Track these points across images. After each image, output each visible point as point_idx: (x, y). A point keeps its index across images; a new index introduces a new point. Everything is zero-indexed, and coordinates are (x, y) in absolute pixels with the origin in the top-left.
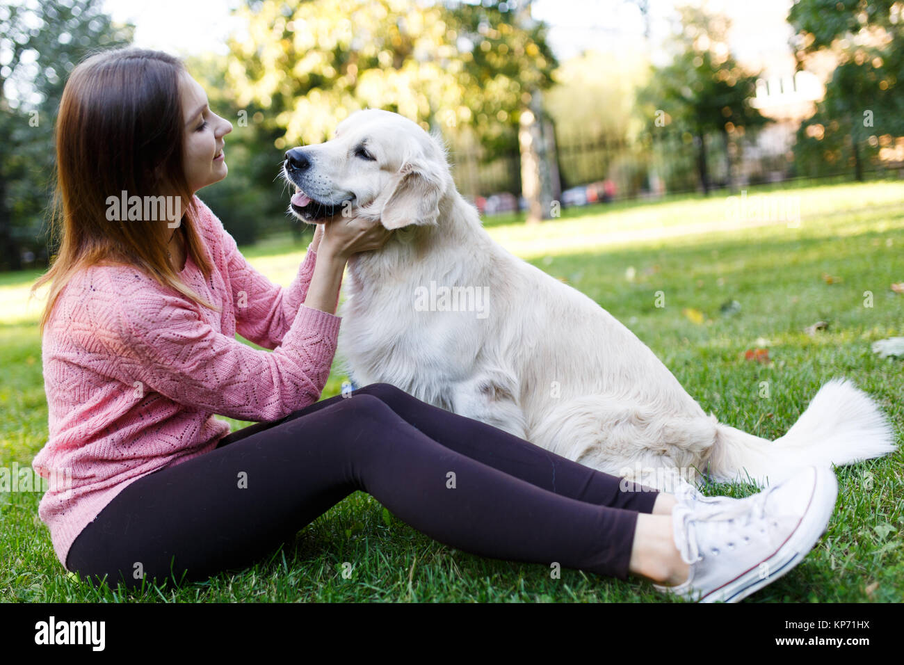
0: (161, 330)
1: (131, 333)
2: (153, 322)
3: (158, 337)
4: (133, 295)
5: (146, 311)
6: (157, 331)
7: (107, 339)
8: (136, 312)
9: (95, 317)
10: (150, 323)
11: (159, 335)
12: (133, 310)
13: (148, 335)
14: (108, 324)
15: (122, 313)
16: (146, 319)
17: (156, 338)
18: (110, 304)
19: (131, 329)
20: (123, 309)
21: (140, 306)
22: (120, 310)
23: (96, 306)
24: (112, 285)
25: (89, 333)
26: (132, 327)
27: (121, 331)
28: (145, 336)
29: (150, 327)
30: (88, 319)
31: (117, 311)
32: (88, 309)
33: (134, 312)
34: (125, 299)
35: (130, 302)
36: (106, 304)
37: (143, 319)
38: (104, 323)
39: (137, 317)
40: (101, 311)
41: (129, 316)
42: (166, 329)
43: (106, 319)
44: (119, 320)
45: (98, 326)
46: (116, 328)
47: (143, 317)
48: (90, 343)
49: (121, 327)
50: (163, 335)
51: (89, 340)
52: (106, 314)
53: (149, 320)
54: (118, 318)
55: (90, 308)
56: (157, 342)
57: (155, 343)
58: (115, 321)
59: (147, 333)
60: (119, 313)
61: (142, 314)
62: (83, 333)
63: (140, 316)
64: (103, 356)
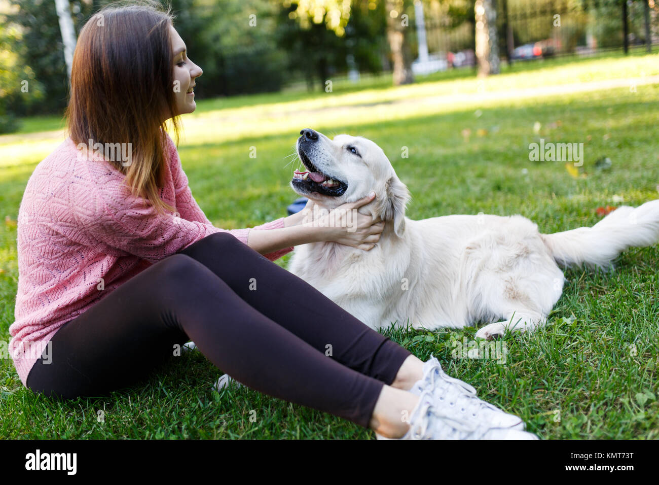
0: (127, 211)
1: (104, 212)
2: (122, 205)
3: (125, 216)
4: (106, 184)
5: (117, 196)
6: (125, 211)
7: (80, 215)
8: (109, 196)
9: (74, 196)
10: (119, 205)
11: (125, 214)
12: (107, 195)
13: (117, 214)
14: (85, 203)
15: (98, 196)
16: (117, 202)
17: (123, 216)
18: (88, 189)
19: (103, 208)
20: (99, 193)
21: (112, 192)
22: (97, 193)
23: (76, 188)
24: (91, 175)
25: (66, 207)
26: (105, 207)
27: (95, 210)
28: (115, 215)
29: (120, 208)
30: (67, 197)
31: (95, 194)
32: (68, 190)
33: (108, 196)
34: (100, 187)
35: (104, 189)
36: (86, 188)
37: (115, 202)
38: (82, 202)
39: (110, 200)
40: (80, 193)
41: (103, 198)
42: (130, 210)
43: (84, 199)
44: (95, 201)
45: (75, 204)
46: (92, 207)
47: (114, 200)
48: (64, 215)
49: (95, 207)
50: (129, 214)
51: (63, 212)
52: (84, 196)
53: (119, 203)
54: (95, 200)
55: (71, 190)
56: (124, 220)
57: (122, 220)
58: (92, 201)
59: (117, 212)
60: (95, 196)
61: (113, 198)
62: (60, 206)
63: (112, 200)
64: (72, 225)
